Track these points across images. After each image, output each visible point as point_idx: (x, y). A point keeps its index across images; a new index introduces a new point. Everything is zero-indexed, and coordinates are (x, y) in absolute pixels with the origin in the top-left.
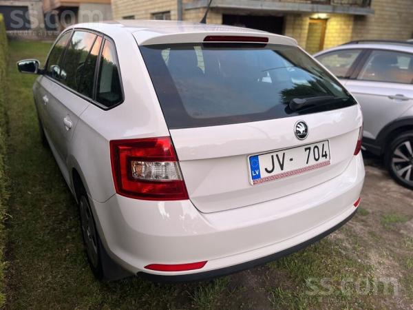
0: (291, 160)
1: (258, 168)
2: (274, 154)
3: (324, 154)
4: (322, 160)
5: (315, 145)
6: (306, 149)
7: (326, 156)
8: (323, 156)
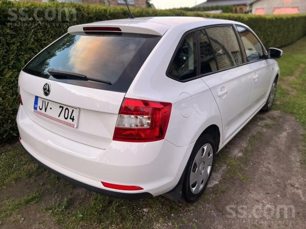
0: (51, 108)
1: (37, 104)
2: (44, 100)
3: (72, 117)
4: (69, 121)
5: (67, 107)
6: (60, 107)
7: (73, 119)
8: (71, 118)
